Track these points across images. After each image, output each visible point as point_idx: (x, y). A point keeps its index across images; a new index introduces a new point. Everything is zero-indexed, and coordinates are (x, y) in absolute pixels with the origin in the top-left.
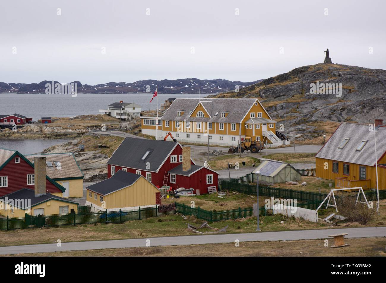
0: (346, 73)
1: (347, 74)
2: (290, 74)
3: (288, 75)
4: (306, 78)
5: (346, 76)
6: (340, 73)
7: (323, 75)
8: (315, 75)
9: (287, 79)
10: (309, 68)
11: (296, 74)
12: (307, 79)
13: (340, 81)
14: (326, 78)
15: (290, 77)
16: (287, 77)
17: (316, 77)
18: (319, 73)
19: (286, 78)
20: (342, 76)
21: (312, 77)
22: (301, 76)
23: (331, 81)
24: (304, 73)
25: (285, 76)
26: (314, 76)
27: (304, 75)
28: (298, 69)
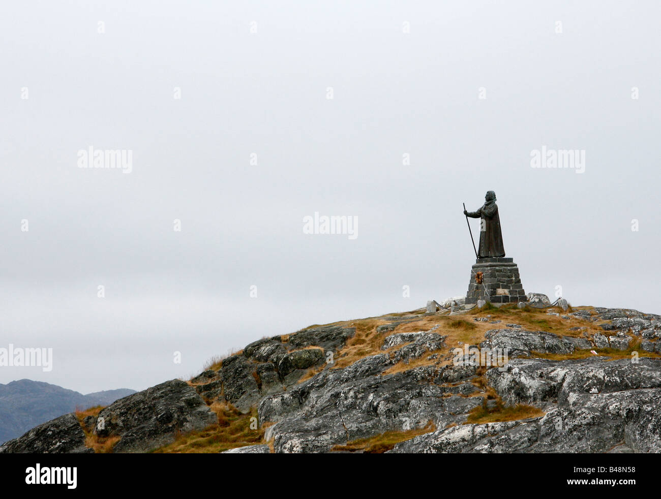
0: (601, 374)
1: (605, 386)
2: (208, 388)
3: (189, 395)
4: (307, 418)
5: (596, 399)
6: (559, 372)
7: (430, 391)
8: (371, 397)
9: (181, 423)
10: (345, 339)
11: (249, 383)
12: (313, 423)
13: (547, 435)
14: (454, 415)
15: (204, 408)
16: (181, 409)
17: (382, 407)
18: (409, 374)
19: (168, 418)
20: (573, 397)
21: (352, 406)
22: (276, 401)
23: (483, 436)
24: (303, 382)
25: (161, 407)
26: (364, 398)
27: (302, 395)
28: (265, 350)
